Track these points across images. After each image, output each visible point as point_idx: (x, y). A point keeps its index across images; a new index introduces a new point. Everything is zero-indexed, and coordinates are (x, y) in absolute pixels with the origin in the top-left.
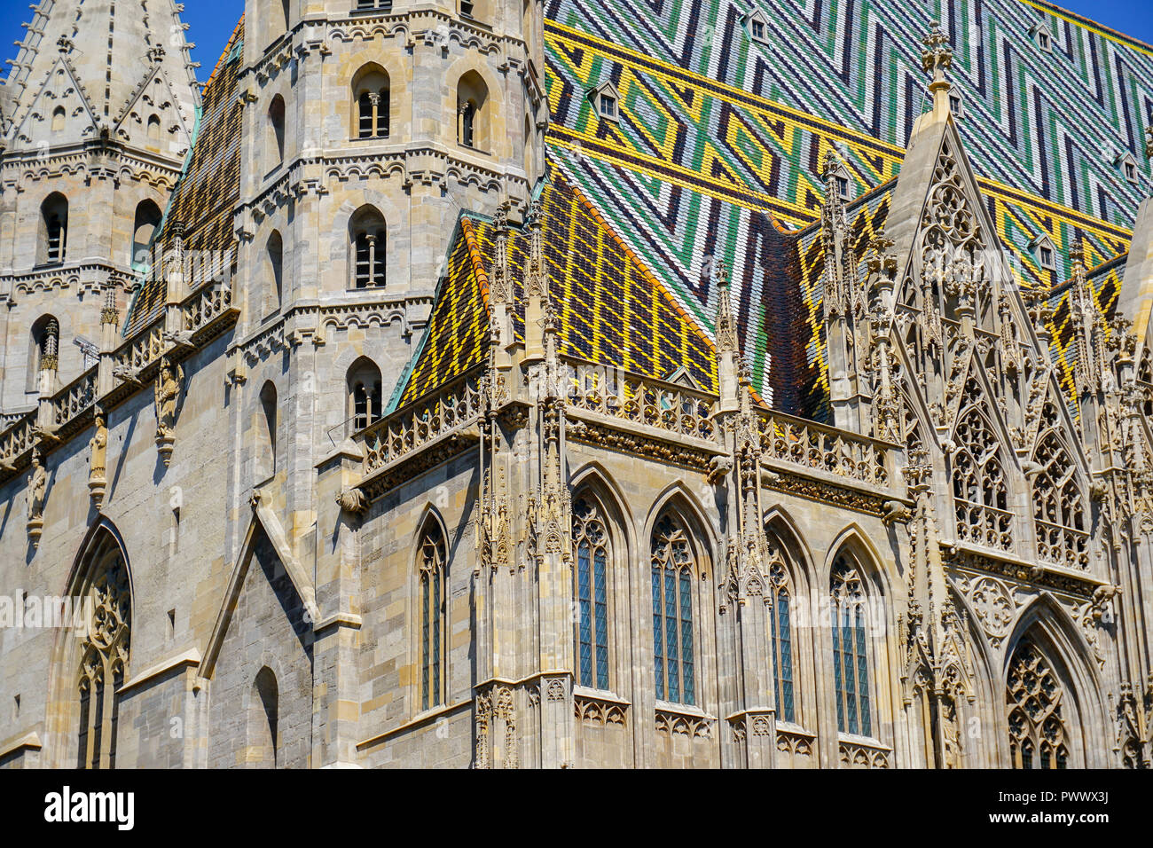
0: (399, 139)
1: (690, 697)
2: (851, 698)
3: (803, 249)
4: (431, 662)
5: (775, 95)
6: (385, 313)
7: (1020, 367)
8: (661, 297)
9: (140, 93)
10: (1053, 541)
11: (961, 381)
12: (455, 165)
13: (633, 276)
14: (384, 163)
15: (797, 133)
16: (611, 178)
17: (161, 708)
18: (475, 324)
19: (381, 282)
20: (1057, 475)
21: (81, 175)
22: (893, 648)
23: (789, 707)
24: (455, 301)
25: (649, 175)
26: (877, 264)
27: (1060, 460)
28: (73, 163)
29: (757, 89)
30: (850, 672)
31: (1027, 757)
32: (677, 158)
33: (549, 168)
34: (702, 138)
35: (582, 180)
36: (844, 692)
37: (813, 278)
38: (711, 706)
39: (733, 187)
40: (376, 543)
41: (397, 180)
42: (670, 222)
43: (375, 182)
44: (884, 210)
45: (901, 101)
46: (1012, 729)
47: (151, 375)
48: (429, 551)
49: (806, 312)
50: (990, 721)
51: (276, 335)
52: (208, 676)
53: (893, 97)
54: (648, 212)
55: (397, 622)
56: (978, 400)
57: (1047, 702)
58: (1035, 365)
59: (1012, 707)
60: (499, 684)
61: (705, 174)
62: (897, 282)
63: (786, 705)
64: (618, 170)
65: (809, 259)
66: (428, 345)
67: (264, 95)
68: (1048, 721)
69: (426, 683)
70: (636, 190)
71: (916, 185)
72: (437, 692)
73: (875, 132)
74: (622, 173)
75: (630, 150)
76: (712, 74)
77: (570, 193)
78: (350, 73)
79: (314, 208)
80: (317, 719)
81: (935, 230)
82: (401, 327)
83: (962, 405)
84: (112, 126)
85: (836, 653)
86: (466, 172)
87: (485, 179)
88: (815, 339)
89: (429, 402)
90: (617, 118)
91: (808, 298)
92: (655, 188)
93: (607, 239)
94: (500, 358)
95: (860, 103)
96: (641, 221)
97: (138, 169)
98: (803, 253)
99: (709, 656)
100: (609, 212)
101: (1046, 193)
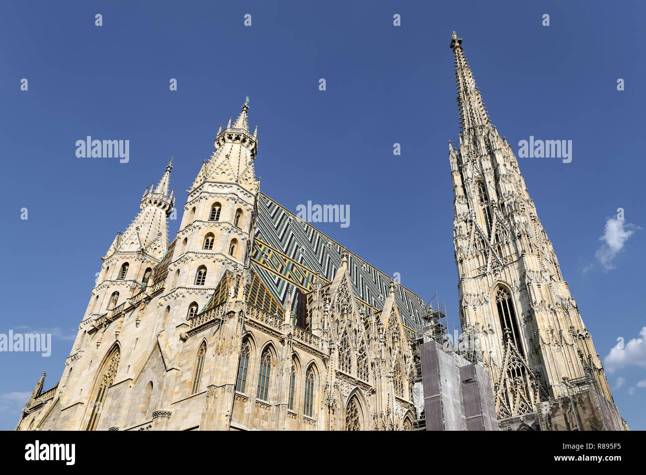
0: (214, 251)
1: (266, 399)
2: (308, 405)
3: (308, 297)
4: (197, 381)
5: (305, 265)
6: (203, 291)
7: (357, 329)
8: (273, 300)
9: (153, 242)
10: (361, 374)
11: (343, 330)
12: (227, 259)
13: (267, 294)
14: (209, 255)
15: (309, 274)
16: (264, 273)
17: (120, 392)
18: (225, 295)
19: (203, 284)
20: (363, 358)
21: (134, 259)
22: (321, 393)
23: (292, 405)
24: (221, 290)
25: (273, 274)
26: (326, 298)
27: (364, 354)
28: (132, 256)
29: (301, 262)
30: (308, 398)
31: (349, 429)
32: (281, 272)
33: (250, 267)
34: (287, 270)
35: (257, 272)
36: (306, 403)
37: (309, 304)
38: (271, 402)
39: (293, 281)
40: (188, 348)
41: (212, 260)
42: (277, 285)
43: (206, 259)
44: (329, 289)
45: (333, 273)
46: (347, 422)
47: (139, 303)
48: (202, 350)
49: (307, 311)
50: (342, 418)
51: (173, 294)
52: (134, 384)
53: (331, 272)
54: (272, 282)
55: (189, 370)
56: (347, 336)
57: (355, 416)
58: (360, 330)
59: (347, 416)
60: (214, 386)
61: (287, 277)
62: (330, 304)
63: (291, 405)
64: (266, 271)
65: (309, 299)
66: (212, 300)
67: (183, 237)
68: (356, 421)
69: (194, 386)
70: (270, 277)
71: (337, 283)
72: (197, 389)
73: (327, 278)
74: (267, 272)
75: (270, 268)
76: (291, 257)
77: (254, 274)
78: (205, 234)
79: (189, 264)
80: (162, 395)
81: (340, 294)
82: (206, 295)
83: (343, 336)
84: (145, 248)
85: (306, 392)
86: (229, 261)
87: (233, 264)
88: (309, 317)
89: (210, 310)
90: (268, 261)
91: (308, 308)
92: (275, 277)
93: (261, 285)
94: (230, 300)
95: (324, 271)
96: (270, 283)
97: (149, 260)
98: (308, 298)
99: (273, 388)
100: (263, 280)
101: (363, 299)
